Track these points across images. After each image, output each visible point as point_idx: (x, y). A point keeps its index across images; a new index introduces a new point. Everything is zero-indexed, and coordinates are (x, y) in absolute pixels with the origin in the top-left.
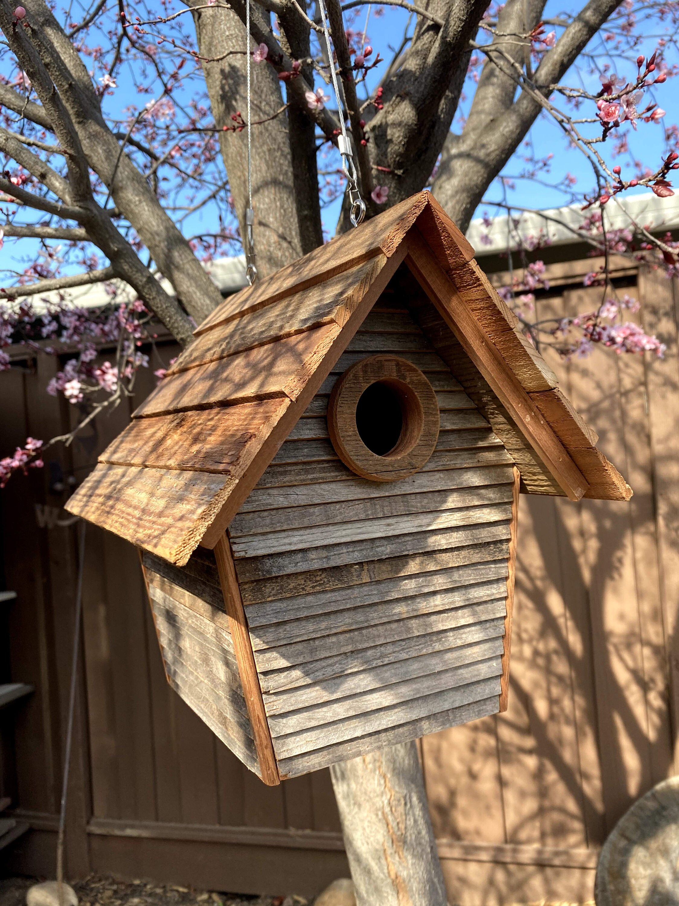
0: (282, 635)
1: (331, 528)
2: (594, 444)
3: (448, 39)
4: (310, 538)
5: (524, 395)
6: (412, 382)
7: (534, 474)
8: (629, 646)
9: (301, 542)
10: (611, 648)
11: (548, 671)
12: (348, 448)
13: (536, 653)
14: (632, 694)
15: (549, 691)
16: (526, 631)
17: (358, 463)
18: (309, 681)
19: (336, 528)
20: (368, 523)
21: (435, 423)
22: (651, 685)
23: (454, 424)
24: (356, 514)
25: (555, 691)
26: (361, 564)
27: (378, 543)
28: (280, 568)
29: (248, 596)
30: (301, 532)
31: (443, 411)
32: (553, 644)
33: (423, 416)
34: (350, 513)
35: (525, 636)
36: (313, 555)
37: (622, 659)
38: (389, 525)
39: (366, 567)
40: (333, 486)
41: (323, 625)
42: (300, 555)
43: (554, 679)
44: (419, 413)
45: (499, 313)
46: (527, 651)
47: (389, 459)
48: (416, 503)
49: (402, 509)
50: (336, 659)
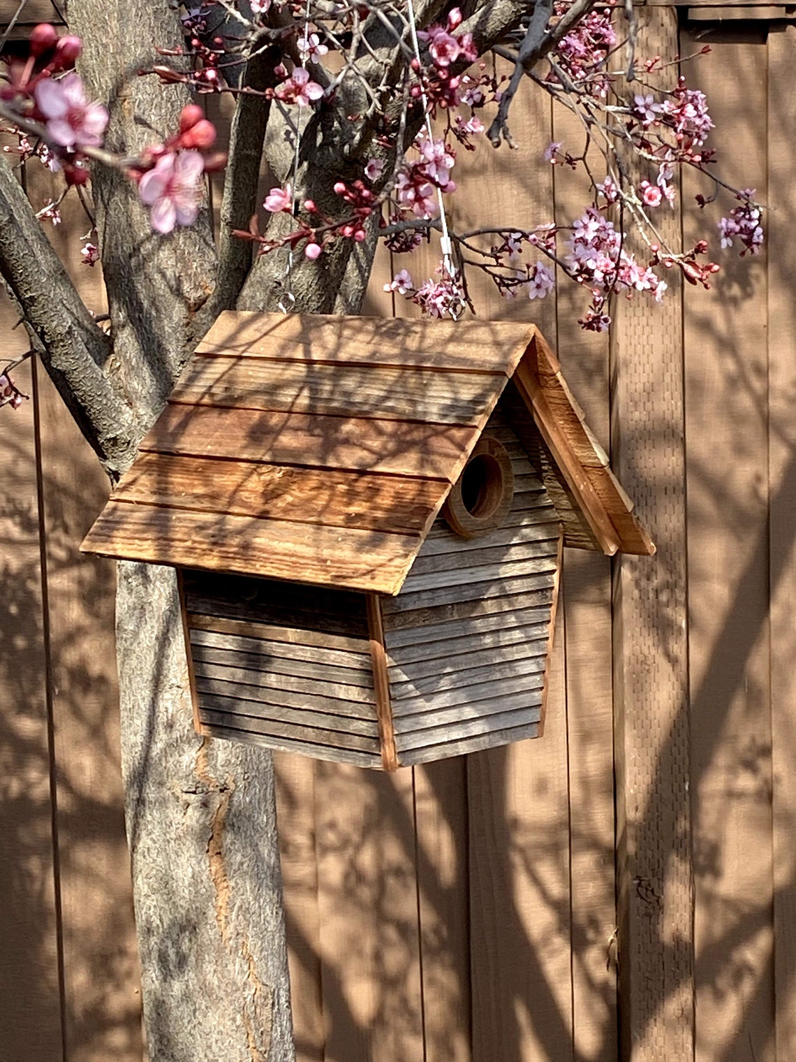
0: (403, 657)
1: (435, 575)
2: (630, 510)
3: (484, 34)
4: (423, 582)
5: (580, 468)
6: (498, 456)
7: (576, 531)
8: (553, 850)
9: (418, 585)
10: (517, 859)
11: (379, 914)
12: (455, 512)
13: (354, 874)
14: (553, 953)
15: (378, 957)
16: (332, 825)
17: (462, 524)
18: (419, 693)
19: (439, 574)
20: (458, 571)
21: (511, 489)
22: (591, 935)
23: (521, 488)
24: (453, 564)
25: (394, 958)
26: (452, 604)
27: (464, 588)
28: (406, 605)
29: (386, 624)
30: (418, 578)
31: (516, 476)
32: (394, 852)
33: (503, 483)
34: (448, 563)
35: (331, 837)
36: (424, 596)
37: (536, 881)
38: (472, 573)
39: (455, 607)
40: (438, 541)
41: (428, 652)
42: (416, 596)
43: (391, 933)
44: (500, 481)
45: (572, 410)
46: (333, 868)
47: (480, 519)
48: (492, 556)
49: (480, 561)
50: (434, 678)
